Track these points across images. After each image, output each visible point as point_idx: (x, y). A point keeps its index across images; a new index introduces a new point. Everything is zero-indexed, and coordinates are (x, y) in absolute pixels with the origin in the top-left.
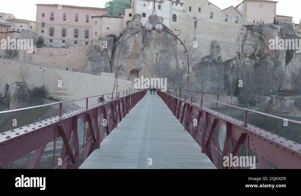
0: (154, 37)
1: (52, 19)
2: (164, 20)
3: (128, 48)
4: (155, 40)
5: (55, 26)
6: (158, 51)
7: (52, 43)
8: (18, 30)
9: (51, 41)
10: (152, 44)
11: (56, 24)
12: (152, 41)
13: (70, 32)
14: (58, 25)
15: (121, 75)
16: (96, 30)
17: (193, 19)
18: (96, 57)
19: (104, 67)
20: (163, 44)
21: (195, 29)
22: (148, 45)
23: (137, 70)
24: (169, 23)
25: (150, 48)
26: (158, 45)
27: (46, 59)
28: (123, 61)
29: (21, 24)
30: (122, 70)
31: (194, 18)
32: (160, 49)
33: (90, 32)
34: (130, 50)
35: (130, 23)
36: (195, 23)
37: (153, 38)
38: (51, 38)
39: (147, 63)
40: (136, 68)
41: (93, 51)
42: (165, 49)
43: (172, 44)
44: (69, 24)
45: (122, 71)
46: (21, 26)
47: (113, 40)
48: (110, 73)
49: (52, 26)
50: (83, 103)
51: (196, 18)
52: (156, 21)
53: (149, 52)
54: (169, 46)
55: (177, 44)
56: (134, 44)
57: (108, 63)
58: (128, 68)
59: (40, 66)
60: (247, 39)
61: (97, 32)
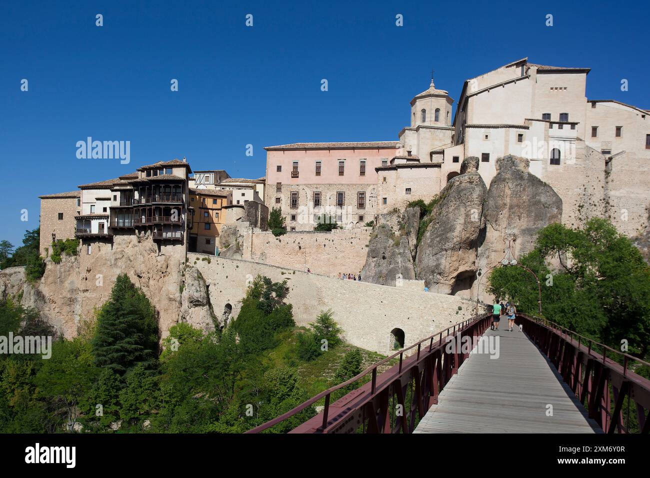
0: (508, 201)
1: (295, 175)
2: (531, 163)
3: (452, 229)
4: (511, 207)
5: (301, 188)
6: (516, 231)
7: (295, 222)
8: (238, 202)
9: (294, 218)
10: (504, 217)
11: (302, 185)
12: (504, 212)
13: (328, 198)
14: (307, 185)
15: (438, 283)
16: (385, 194)
17: (601, 155)
18: (385, 248)
19: (402, 268)
20: (527, 215)
21: (607, 178)
22: (495, 220)
23: (471, 274)
24: (543, 168)
25: (499, 225)
26: (517, 218)
27: (291, 256)
28: (443, 255)
29: (243, 191)
30: (440, 274)
31: (604, 152)
32: (523, 228)
33: (368, 195)
34: (456, 233)
35: (457, 178)
36: (607, 163)
37: (505, 204)
38: (293, 212)
39: (492, 257)
40: (468, 269)
41: (379, 236)
42: (533, 227)
43: (549, 215)
44: (327, 183)
45: (438, 276)
46: (243, 195)
47: (418, 214)
48: (414, 281)
49: (294, 189)
50: (362, 340)
51: (609, 152)
52: (513, 167)
53: (496, 234)
54: (542, 220)
55: (561, 214)
56: (465, 221)
57: (410, 261)
58: (452, 269)
59: (282, 268)
61: (386, 198)
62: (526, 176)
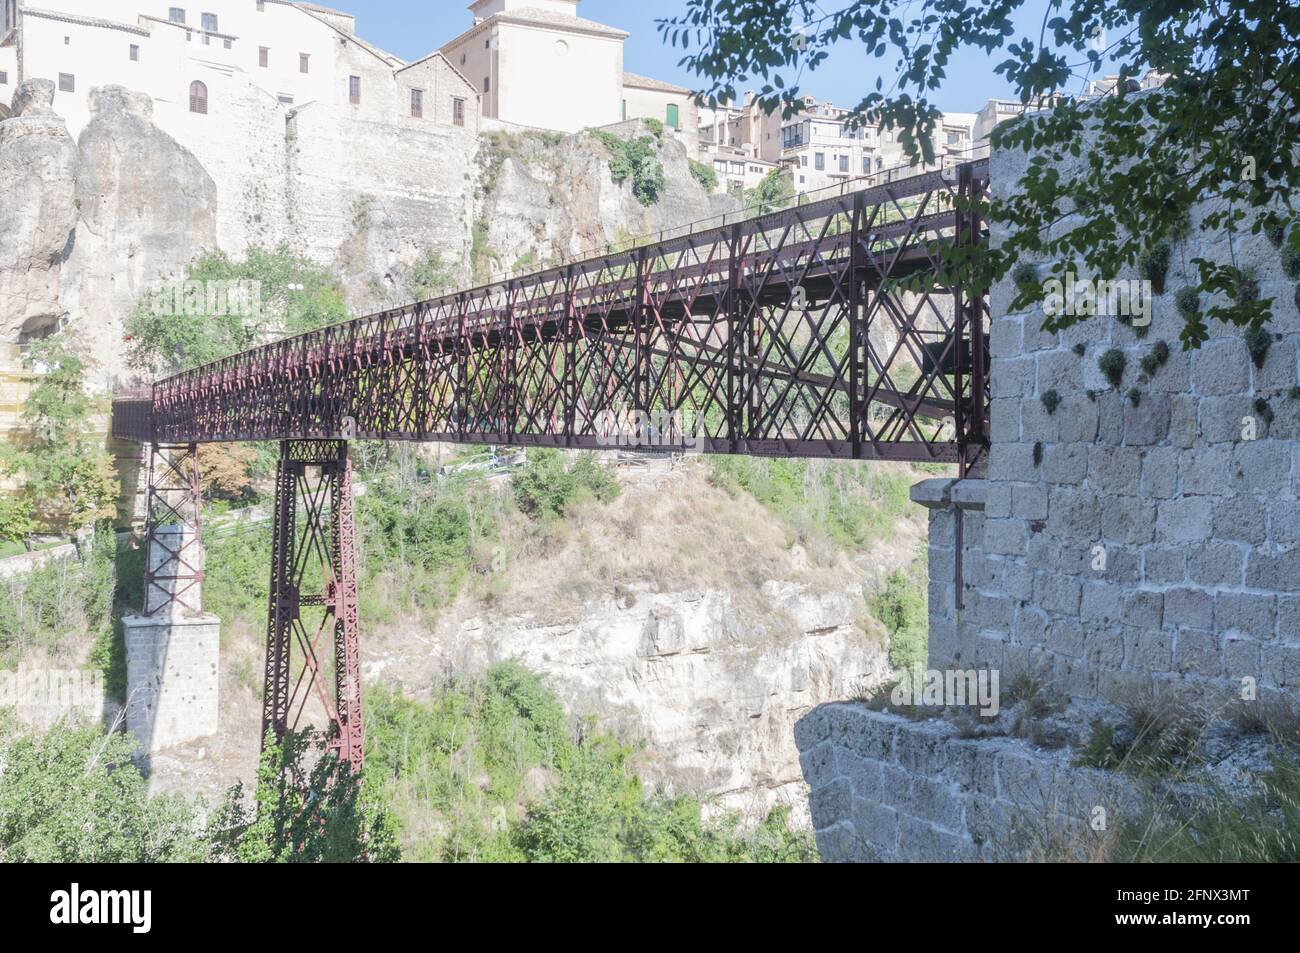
0: (118, 177)
2: (156, 105)
3: (10, 227)
4: (123, 190)
6: (134, 239)
10: (110, 208)
12: (110, 198)
17: (277, 104)
20: (154, 209)
21: (289, 148)
22: (92, 213)
23: (48, 322)
24: (178, 118)
25: (101, 225)
26: (135, 211)
31: (282, 99)
32: (146, 232)
34: (22, 236)
36: (288, 119)
37: (111, 183)
39: (90, 288)
40: (44, 311)
42: (166, 232)
43: (193, 211)
51: (289, 100)
52: (124, 110)
53: (96, 242)
54: (182, 219)
55: (215, 210)
56: (42, 213)
58: (12, 310)
60: (503, 193)
62: (148, 131)
